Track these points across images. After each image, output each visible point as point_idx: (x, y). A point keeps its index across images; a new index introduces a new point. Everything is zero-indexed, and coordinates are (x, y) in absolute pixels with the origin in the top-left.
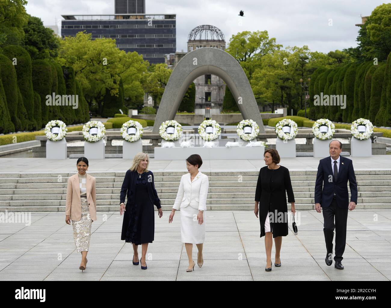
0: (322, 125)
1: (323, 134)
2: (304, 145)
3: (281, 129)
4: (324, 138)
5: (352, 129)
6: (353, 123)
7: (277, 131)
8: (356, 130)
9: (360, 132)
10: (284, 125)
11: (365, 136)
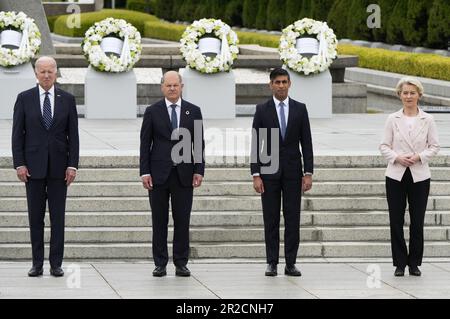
0: (206, 35)
1: (209, 58)
2: (156, 85)
3: (99, 42)
4: (209, 69)
5: (282, 46)
6: (284, 30)
7: (86, 48)
8: (292, 48)
9: (304, 55)
10: (108, 33)
11: (315, 65)
